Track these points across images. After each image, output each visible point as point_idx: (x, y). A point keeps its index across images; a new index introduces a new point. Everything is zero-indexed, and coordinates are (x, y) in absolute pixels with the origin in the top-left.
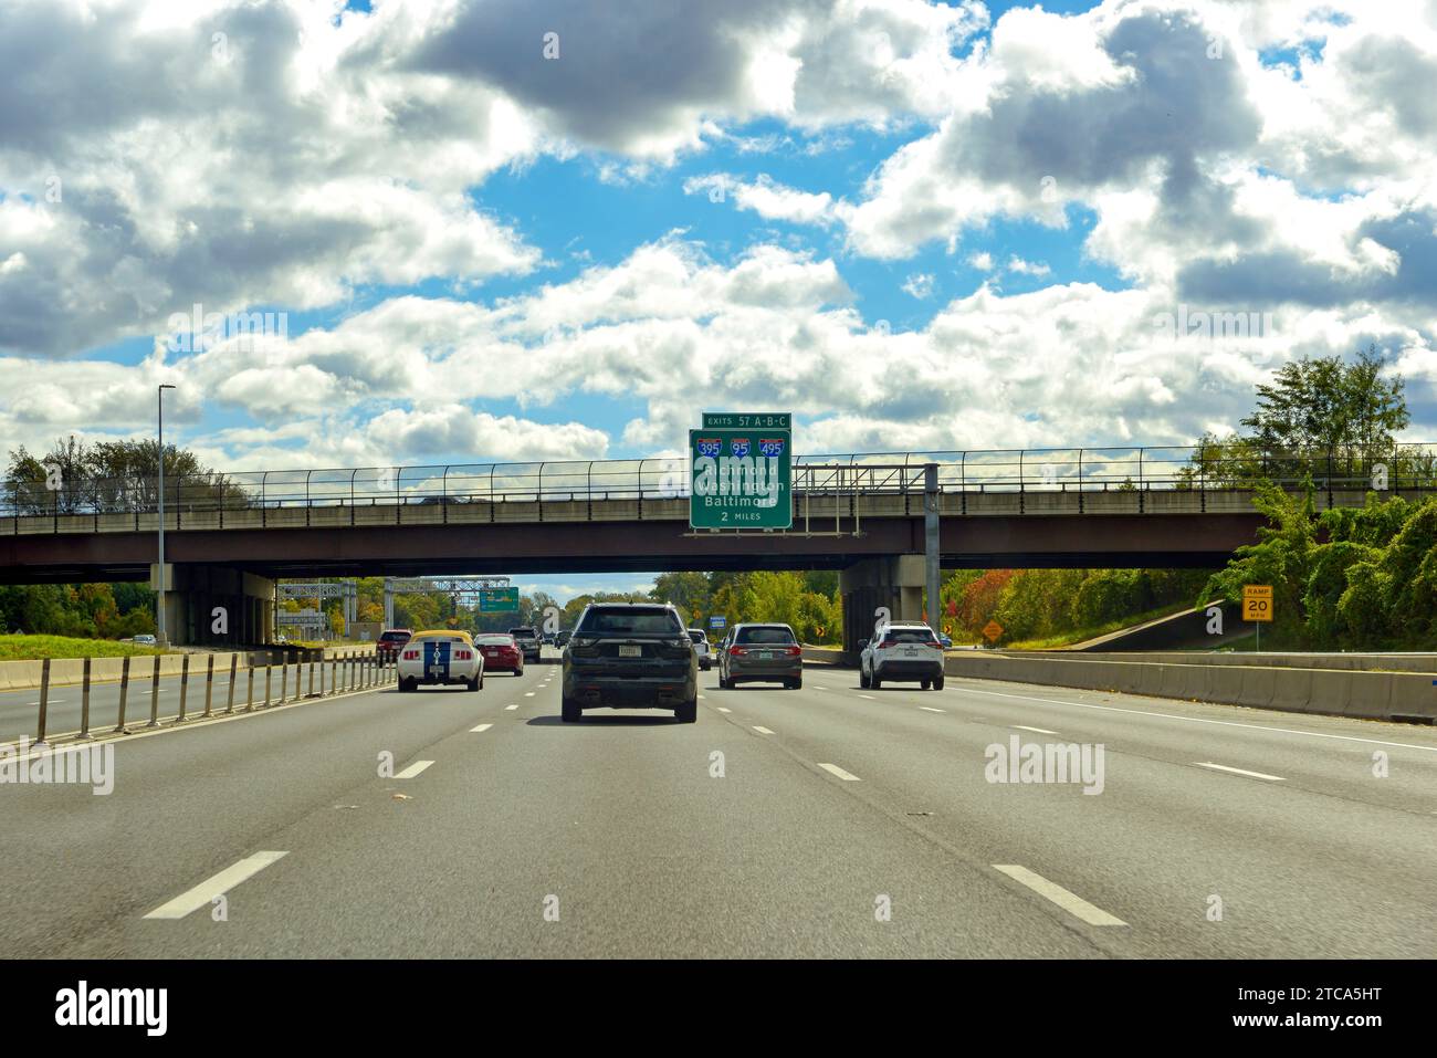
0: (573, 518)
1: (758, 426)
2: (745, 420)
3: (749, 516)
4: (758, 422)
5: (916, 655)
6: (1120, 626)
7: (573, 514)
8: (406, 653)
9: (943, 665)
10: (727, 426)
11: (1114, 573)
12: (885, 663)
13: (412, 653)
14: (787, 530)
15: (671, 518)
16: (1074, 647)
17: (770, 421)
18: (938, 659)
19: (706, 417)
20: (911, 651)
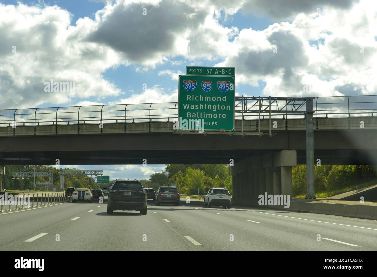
0: (117, 131)
1: (217, 74)
2: (210, 71)
3: (211, 124)
4: (217, 72)
5: (223, 198)
6: (350, 189)
7: (117, 130)
8: (74, 193)
9: (231, 201)
10: (199, 73)
11: (345, 167)
12: (213, 200)
13: (75, 193)
14: (231, 131)
15: (165, 131)
16: (329, 198)
17: (223, 71)
18: (229, 199)
19: (188, 68)
20: (221, 196)
